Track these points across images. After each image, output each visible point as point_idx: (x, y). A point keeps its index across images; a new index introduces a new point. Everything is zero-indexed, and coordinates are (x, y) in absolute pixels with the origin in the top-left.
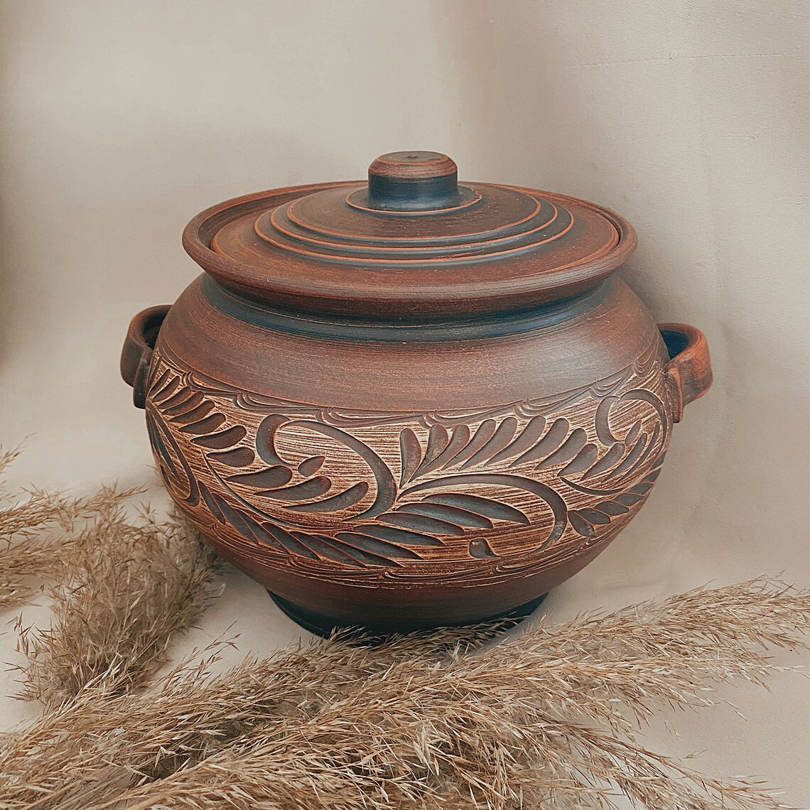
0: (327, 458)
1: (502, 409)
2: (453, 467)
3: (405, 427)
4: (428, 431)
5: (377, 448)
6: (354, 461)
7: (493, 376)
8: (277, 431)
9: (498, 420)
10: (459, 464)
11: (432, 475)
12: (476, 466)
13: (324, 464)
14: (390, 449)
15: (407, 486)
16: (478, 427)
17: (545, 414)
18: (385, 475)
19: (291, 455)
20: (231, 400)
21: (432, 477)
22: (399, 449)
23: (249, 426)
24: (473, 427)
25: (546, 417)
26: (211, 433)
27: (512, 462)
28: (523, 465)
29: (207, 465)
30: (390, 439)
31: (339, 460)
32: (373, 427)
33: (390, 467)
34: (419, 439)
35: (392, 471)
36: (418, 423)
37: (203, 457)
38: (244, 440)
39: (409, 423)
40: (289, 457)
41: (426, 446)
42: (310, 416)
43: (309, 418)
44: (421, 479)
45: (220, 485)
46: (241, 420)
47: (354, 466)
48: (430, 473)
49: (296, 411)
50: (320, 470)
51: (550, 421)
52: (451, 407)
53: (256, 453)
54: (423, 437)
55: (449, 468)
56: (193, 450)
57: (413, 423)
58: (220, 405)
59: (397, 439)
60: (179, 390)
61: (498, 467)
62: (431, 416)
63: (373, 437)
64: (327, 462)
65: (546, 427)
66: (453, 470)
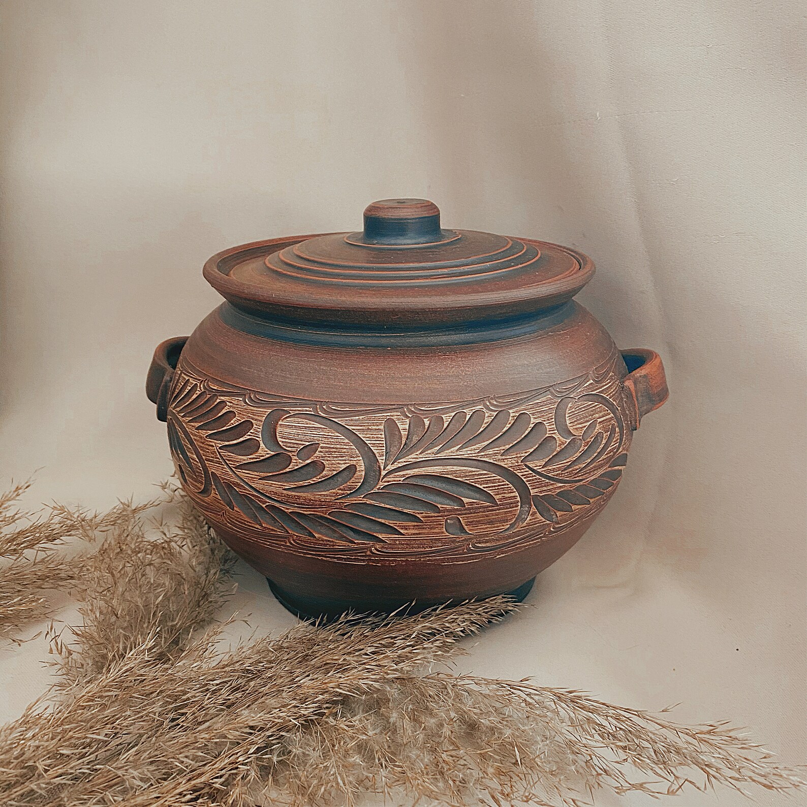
0: (322, 445)
1: (473, 403)
2: (429, 451)
3: (388, 417)
4: (408, 421)
5: (364, 435)
6: (345, 447)
7: (464, 376)
8: (279, 423)
9: (468, 412)
10: (435, 448)
11: (411, 458)
12: (450, 451)
13: (319, 449)
14: (375, 436)
15: (390, 467)
16: (451, 418)
17: (511, 409)
18: (371, 459)
19: (291, 443)
20: (241, 399)
21: (412, 460)
22: (383, 436)
23: (256, 420)
24: (447, 418)
25: (511, 411)
26: (223, 429)
27: (481, 448)
28: (491, 452)
29: (219, 457)
30: (376, 427)
31: (332, 446)
32: (361, 417)
33: (375, 452)
34: (401, 427)
35: (377, 455)
36: (399, 414)
37: (216, 451)
38: (251, 432)
39: (392, 414)
40: (289, 445)
41: (407, 433)
42: (308, 409)
43: (307, 411)
44: (402, 462)
45: (230, 473)
46: (249, 415)
47: (345, 450)
48: (409, 457)
49: (295, 405)
50: (315, 455)
51: (514, 414)
52: (428, 400)
53: (261, 442)
54: (403, 426)
55: (426, 452)
56: (207, 445)
57: (395, 414)
58: (232, 404)
59: (382, 427)
60: (197, 395)
61: (469, 452)
62: (410, 408)
63: (361, 426)
64: (322, 448)
65: (510, 419)
66: (430, 454)
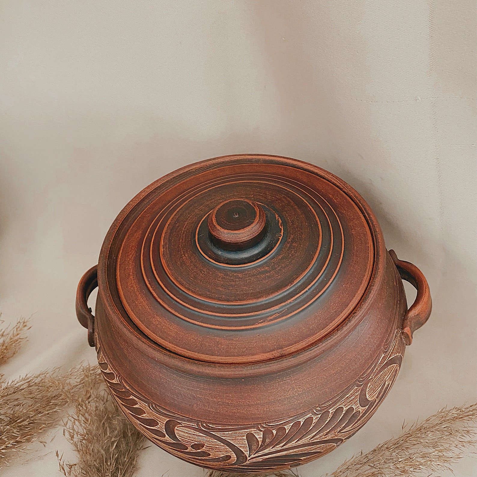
0: (206, 445)
1: (305, 414)
2: (278, 446)
3: (248, 432)
4: (262, 433)
5: (234, 442)
6: (222, 447)
7: (297, 396)
8: (176, 428)
9: (302, 421)
10: (282, 444)
11: (266, 451)
12: (291, 443)
13: (205, 447)
14: (241, 442)
15: (252, 456)
16: (291, 426)
17: (329, 409)
18: (239, 453)
19: (185, 440)
20: (147, 405)
21: (266, 452)
22: (247, 442)
23: (160, 421)
24: (288, 427)
25: (330, 410)
27: (311, 437)
28: (318, 437)
30: (241, 438)
31: (213, 446)
32: (230, 432)
33: (242, 450)
34: (257, 437)
35: (244, 451)
36: (255, 430)
38: (158, 427)
39: (250, 430)
40: (185, 441)
41: (262, 439)
42: (193, 424)
43: (192, 425)
44: (261, 453)
46: (154, 417)
47: (222, 449)
48: (265, 450)
49: (184, 421)
50: (203, 449)
51: (332, 411)
52: (274, 419)
53: (166, 434)
54: (259, 436)
55: (276, 447)
57: (253, 430)
58: (141, 405)
59: (245, 438)
61: (303, 441)
62: (263, 425)
63: (231, 437)
64: (206, 446)
65: (330, 415)
66: (278, 448)
